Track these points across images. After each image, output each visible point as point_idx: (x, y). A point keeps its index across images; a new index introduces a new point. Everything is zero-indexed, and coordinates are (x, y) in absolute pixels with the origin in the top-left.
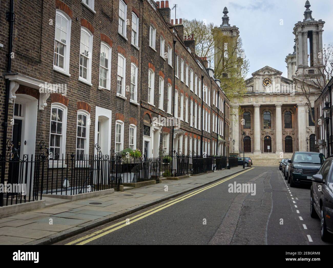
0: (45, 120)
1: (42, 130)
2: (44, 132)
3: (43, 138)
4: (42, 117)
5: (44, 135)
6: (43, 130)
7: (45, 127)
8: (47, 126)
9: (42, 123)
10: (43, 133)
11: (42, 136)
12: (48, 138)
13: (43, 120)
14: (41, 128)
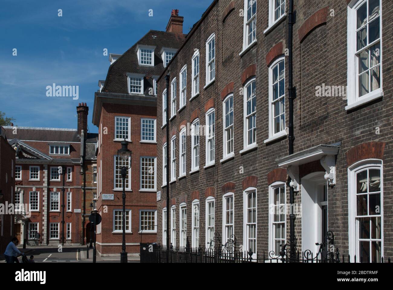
0: (339, 199)
1: (336, 215)
2: (339, 217)
3: (338, 227)
4: (335, 196)
5: (340, 222)
6: (338, 215)
7: (341, 210)
8: (343, 207)
9: (336, 204)
10: (337, 219)
11: (337, 223)
12: (346, 225)
13: (336, 200)
14: (335, 211)
